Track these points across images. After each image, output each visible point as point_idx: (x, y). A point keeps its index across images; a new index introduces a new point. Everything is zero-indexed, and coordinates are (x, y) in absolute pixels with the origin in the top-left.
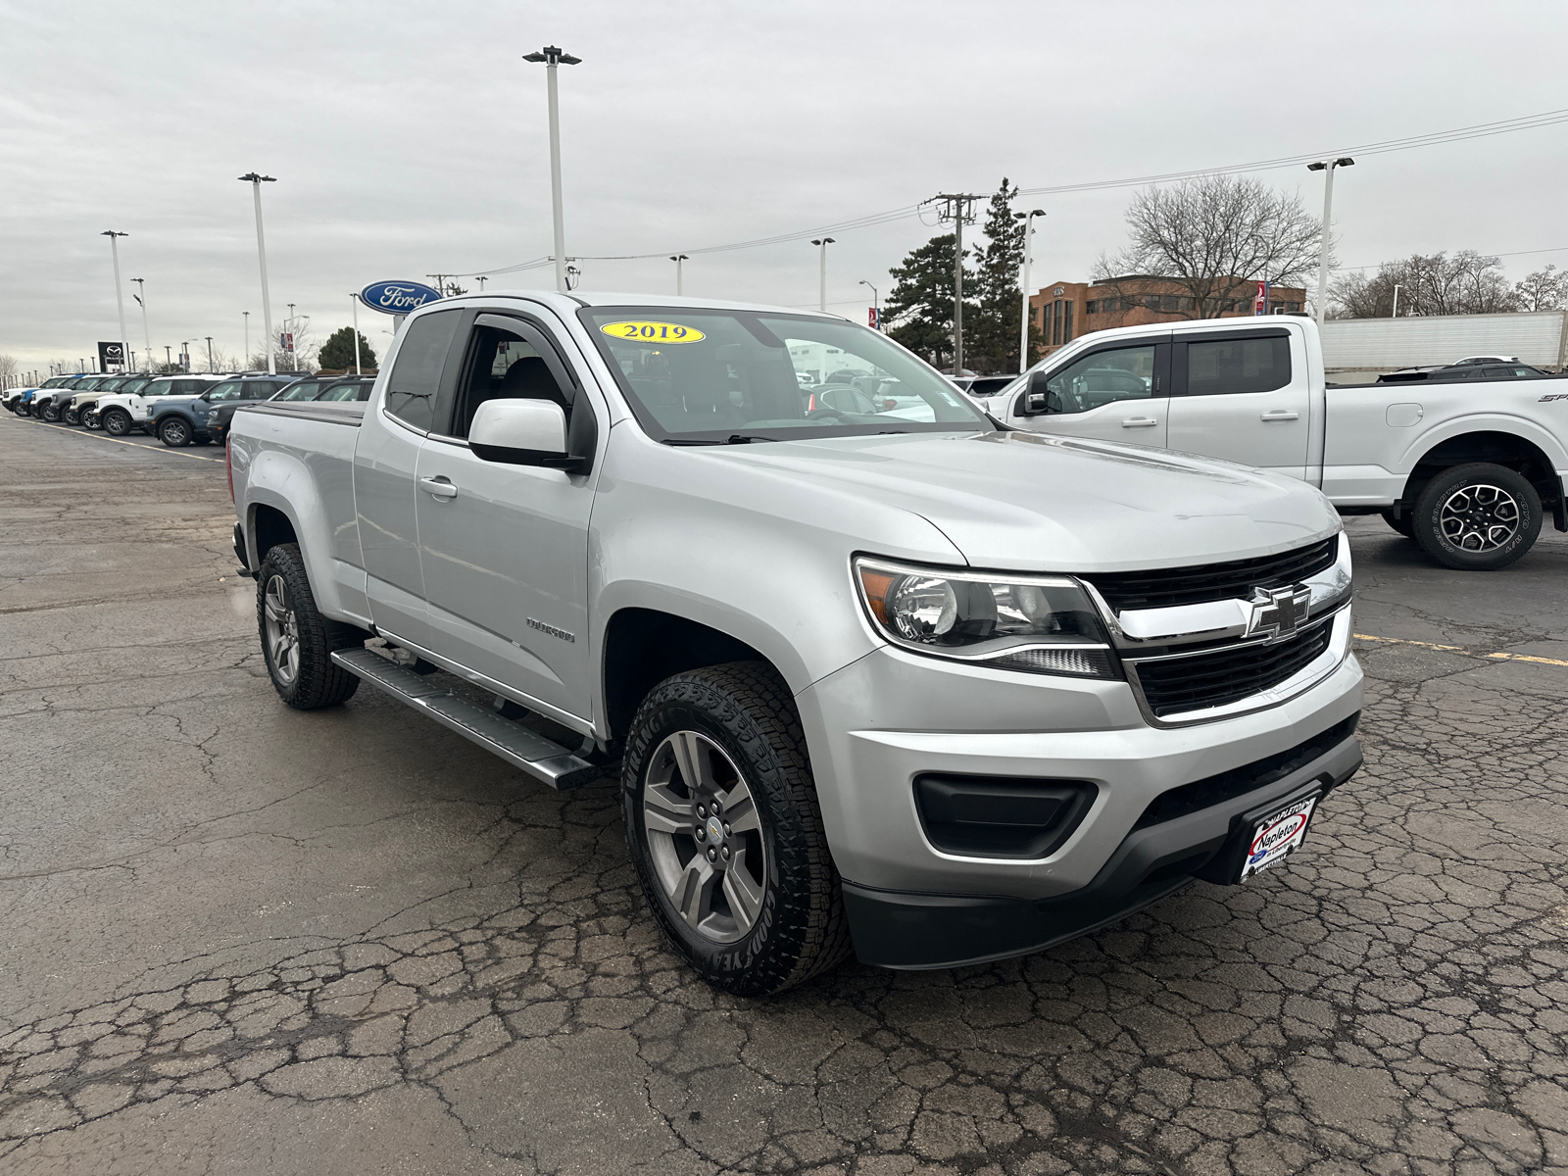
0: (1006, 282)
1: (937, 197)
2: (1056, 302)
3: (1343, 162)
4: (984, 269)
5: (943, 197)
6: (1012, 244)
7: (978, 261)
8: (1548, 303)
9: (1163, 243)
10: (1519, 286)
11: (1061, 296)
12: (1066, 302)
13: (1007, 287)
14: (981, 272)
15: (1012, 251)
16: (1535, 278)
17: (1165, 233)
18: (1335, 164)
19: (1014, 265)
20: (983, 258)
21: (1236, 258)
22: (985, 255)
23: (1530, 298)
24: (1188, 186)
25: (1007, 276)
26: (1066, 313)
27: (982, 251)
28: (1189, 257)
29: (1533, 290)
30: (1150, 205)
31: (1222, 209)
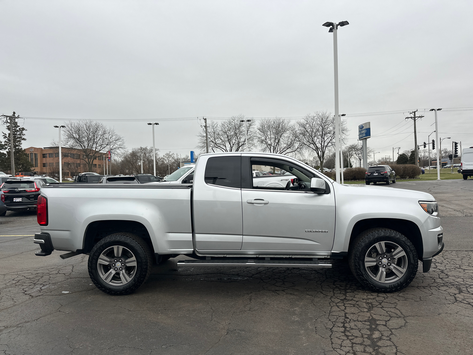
0: (17, 146)
1: (2, 116)
2: (31, 153)
3: (156, 124)
4: (7, 141)
5: (4, 116)
6: (18, 133)
7: (4, 138)
8: (170, 160)
9: (74, 138)
10: (164, 156)
11: (33, 151)
12: (35, 154)
13: (17, 147)
14: (6, 142)
15: (18, 136)
16: (167, 154)
17: (74, 135)
18: (154, 124)
19: (19, 140)
20: (6, 137)
21: (97, 144)
22: (7, 136)
23: (167, 159)
24: (81, 122)
25: (17, 144)
26: (35, 157)
27: (6, 135)
28: (82, 143)
29: (167, 157)
30: (69, 126)
31: (91, 130)
